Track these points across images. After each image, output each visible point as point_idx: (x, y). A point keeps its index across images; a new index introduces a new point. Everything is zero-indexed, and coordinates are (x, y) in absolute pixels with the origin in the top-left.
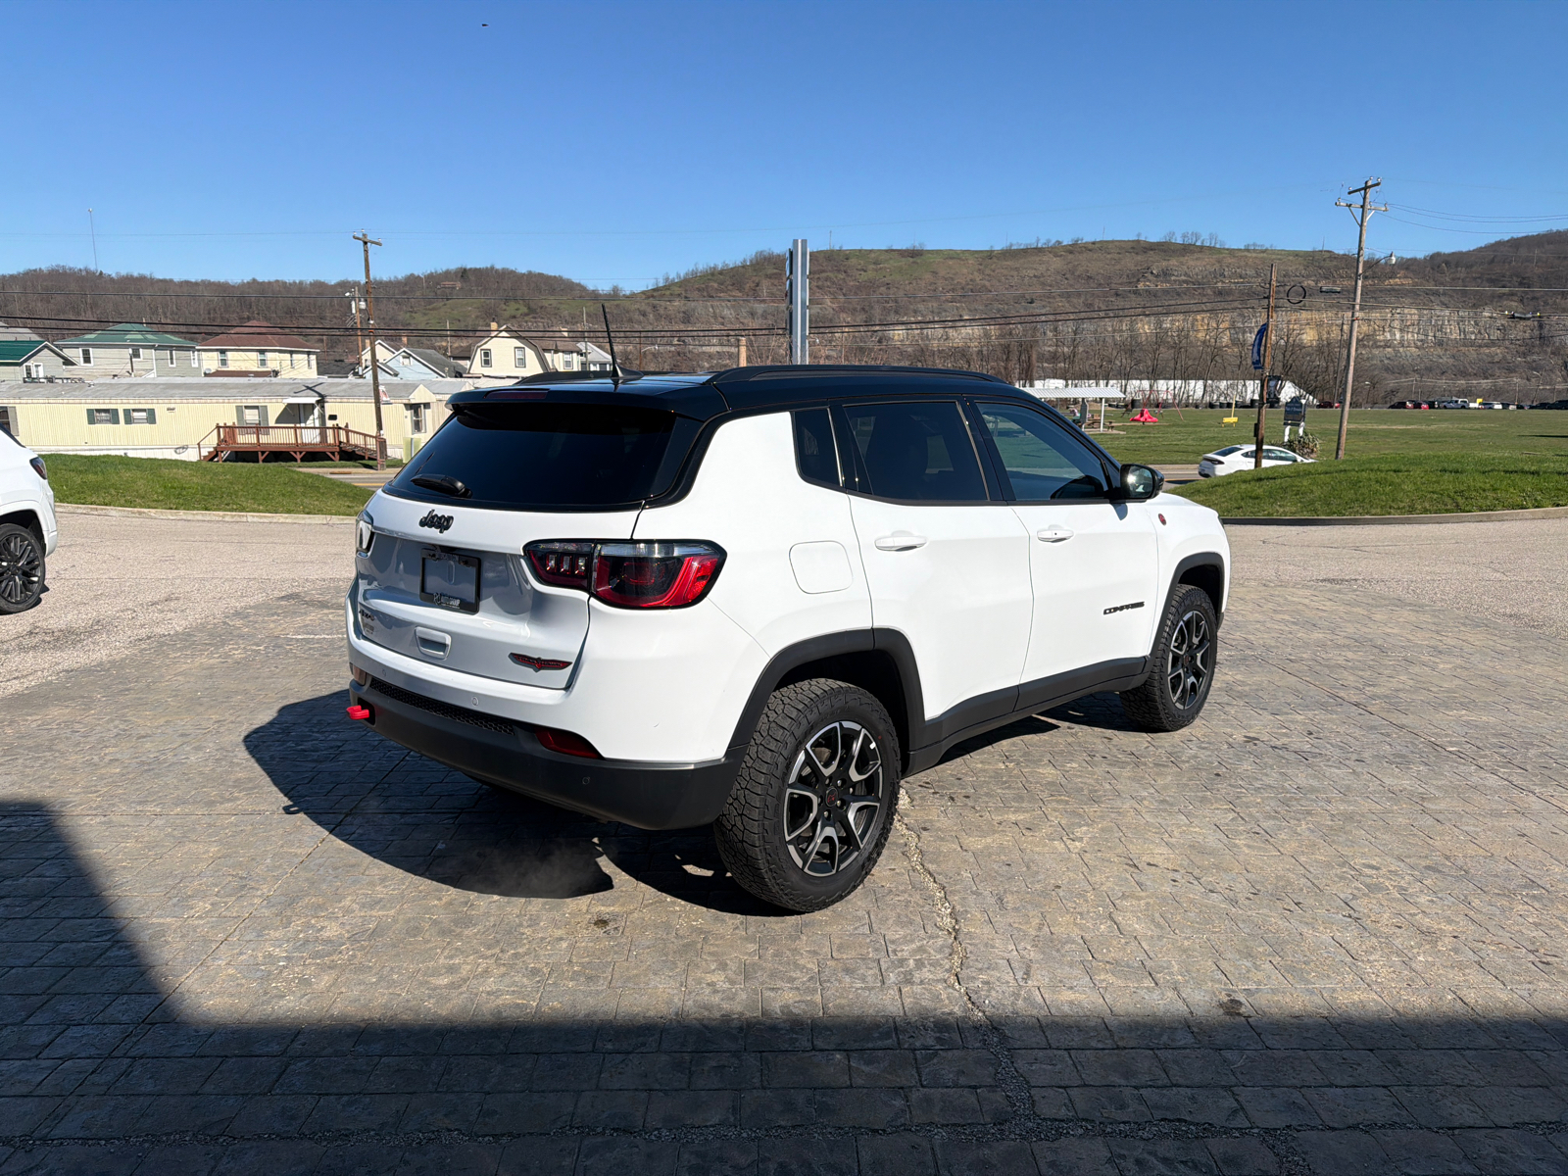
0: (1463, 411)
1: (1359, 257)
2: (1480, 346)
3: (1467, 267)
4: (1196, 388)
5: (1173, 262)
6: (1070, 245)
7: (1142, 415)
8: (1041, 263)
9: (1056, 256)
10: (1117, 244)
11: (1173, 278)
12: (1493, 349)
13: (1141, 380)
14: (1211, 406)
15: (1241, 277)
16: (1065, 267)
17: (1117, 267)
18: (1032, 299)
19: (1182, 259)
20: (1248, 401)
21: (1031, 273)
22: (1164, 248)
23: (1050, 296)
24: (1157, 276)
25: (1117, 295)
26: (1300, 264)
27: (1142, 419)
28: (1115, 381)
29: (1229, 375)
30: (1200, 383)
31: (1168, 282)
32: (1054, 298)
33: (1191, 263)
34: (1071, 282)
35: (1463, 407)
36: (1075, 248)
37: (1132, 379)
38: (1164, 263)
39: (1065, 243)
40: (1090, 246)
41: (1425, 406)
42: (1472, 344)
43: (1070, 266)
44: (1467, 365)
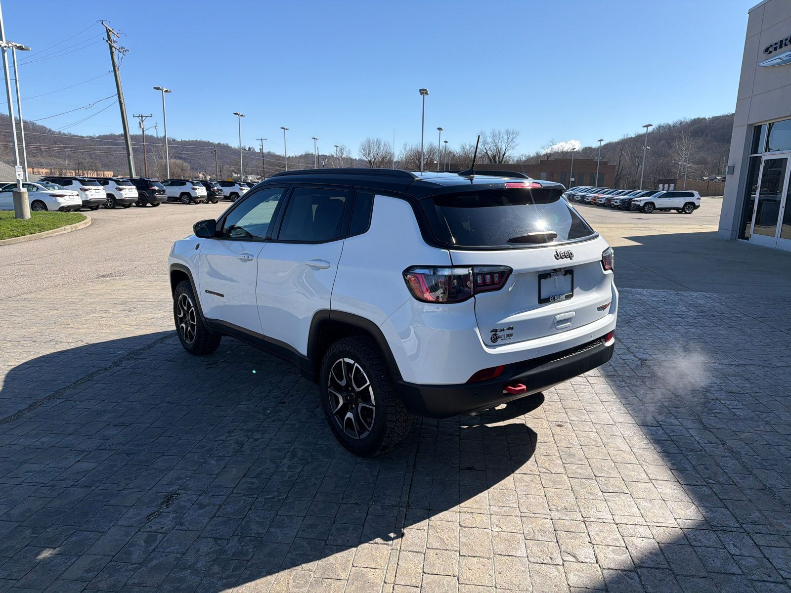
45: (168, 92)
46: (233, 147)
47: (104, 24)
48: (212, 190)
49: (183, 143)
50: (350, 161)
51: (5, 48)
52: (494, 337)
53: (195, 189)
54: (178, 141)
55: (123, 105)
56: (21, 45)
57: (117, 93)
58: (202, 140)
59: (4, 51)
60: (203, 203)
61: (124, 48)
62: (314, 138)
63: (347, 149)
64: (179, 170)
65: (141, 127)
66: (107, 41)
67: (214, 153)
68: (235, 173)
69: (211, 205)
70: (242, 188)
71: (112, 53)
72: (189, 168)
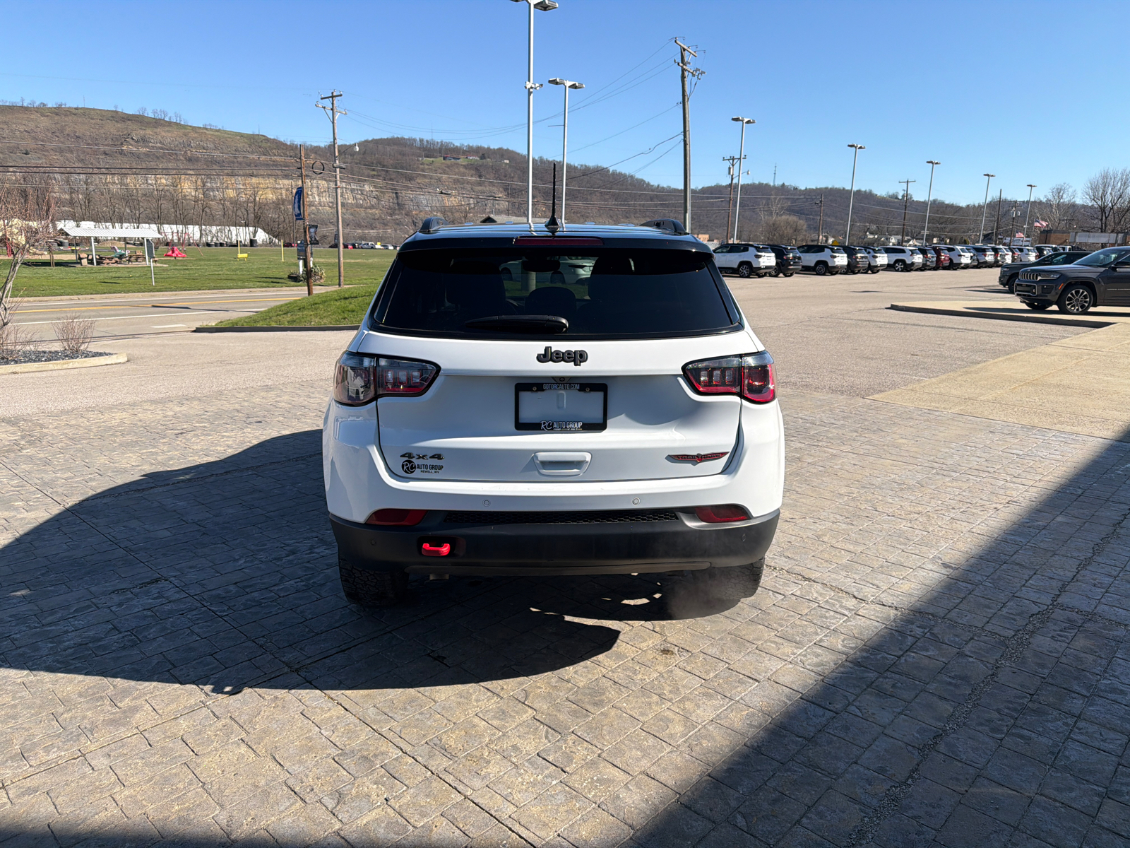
0: (372, 250)
1: (334, 144)
2: (366, 208)
3: (351, 155)
4: (194, 232)
5: (149, 132)
6: (55, 108)
7: (173, 252)
8: (30, 120)
9: (43, 115)
10: (99, 112)
11: (151, 144)
12: (374, 210)
13: (149, 223)
14: (208, 245)
15: (204, 148)
16: (54, 126)
17: (102, 131)
18: (27, 151)
19: (155, 130)
20: (235, 242)
21: (22, 128)
22: (139, 120)
23: (43, 149)
24: (137, 142)
25: (106, 154)
26: (245, 143)
27: (174, 255)
28: (128, 224)
29: (217, 222)
30: (197, 228)
31: (148, 147)
32: (47, 151)
33: (163, 134)
34: (62, 140)
35: (372, 248)
36: (59, 111)
37: (142, 223)
38: (142, 132)
39: (50, 106)
40: (74, 111)
41: (350, 247)
42: (361, 206)
43: (58, 126)
44: (361, 221)
45: (751, 123)
46: (879, 194)
47: (677, 42)
48: (785, 258)
49: (809, 193)
50: (1071, 210)
51: (531, 90)
52: (407, 465)
53: (759, 257)
54: (800, 190)
55: (688, 146)
56: (574, 83)
57: (682, 130)
58: (836, 187)
59: (530, 93)
60: (771, 276)
61: (699, 70)
62: (988, 175)
63: (1070, 190)
64: (792, 231)
65: (729, 173)
66: (678, 64)
67: (820, 204)
68: (871, 233)
69: (781, 280)
70: (835, 254)
71: (683, 77)
72: (805, 227)
